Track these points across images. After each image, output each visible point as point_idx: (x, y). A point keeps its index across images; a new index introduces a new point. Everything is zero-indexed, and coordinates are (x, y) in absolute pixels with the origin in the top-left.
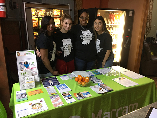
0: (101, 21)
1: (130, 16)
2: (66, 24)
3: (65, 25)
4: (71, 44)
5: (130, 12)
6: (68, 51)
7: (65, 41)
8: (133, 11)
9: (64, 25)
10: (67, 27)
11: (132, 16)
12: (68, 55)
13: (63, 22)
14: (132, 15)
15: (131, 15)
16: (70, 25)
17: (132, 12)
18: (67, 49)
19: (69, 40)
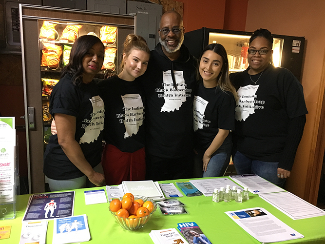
0: (220, 57)
1: (293, 51)
2: (136, 60)
3: (132, 63)
4: (142, 106)
5: (295, 42)
6: (135, 123)
7: (127, 98)
8: (303, 40)
9: (130, 63)
10: (137, 69)
11: (298, 52)
12: (135, 133)
13: (127, 56)
14: (300, 50)
15: (296, 50)
16: (143, 63)
17: (299, 42)
18: (133, 118)
19: (137, 98)
